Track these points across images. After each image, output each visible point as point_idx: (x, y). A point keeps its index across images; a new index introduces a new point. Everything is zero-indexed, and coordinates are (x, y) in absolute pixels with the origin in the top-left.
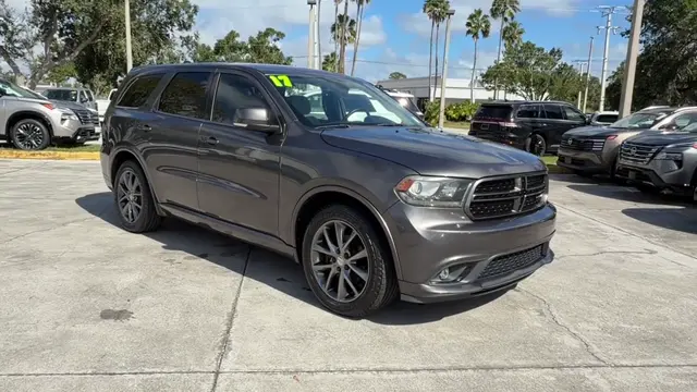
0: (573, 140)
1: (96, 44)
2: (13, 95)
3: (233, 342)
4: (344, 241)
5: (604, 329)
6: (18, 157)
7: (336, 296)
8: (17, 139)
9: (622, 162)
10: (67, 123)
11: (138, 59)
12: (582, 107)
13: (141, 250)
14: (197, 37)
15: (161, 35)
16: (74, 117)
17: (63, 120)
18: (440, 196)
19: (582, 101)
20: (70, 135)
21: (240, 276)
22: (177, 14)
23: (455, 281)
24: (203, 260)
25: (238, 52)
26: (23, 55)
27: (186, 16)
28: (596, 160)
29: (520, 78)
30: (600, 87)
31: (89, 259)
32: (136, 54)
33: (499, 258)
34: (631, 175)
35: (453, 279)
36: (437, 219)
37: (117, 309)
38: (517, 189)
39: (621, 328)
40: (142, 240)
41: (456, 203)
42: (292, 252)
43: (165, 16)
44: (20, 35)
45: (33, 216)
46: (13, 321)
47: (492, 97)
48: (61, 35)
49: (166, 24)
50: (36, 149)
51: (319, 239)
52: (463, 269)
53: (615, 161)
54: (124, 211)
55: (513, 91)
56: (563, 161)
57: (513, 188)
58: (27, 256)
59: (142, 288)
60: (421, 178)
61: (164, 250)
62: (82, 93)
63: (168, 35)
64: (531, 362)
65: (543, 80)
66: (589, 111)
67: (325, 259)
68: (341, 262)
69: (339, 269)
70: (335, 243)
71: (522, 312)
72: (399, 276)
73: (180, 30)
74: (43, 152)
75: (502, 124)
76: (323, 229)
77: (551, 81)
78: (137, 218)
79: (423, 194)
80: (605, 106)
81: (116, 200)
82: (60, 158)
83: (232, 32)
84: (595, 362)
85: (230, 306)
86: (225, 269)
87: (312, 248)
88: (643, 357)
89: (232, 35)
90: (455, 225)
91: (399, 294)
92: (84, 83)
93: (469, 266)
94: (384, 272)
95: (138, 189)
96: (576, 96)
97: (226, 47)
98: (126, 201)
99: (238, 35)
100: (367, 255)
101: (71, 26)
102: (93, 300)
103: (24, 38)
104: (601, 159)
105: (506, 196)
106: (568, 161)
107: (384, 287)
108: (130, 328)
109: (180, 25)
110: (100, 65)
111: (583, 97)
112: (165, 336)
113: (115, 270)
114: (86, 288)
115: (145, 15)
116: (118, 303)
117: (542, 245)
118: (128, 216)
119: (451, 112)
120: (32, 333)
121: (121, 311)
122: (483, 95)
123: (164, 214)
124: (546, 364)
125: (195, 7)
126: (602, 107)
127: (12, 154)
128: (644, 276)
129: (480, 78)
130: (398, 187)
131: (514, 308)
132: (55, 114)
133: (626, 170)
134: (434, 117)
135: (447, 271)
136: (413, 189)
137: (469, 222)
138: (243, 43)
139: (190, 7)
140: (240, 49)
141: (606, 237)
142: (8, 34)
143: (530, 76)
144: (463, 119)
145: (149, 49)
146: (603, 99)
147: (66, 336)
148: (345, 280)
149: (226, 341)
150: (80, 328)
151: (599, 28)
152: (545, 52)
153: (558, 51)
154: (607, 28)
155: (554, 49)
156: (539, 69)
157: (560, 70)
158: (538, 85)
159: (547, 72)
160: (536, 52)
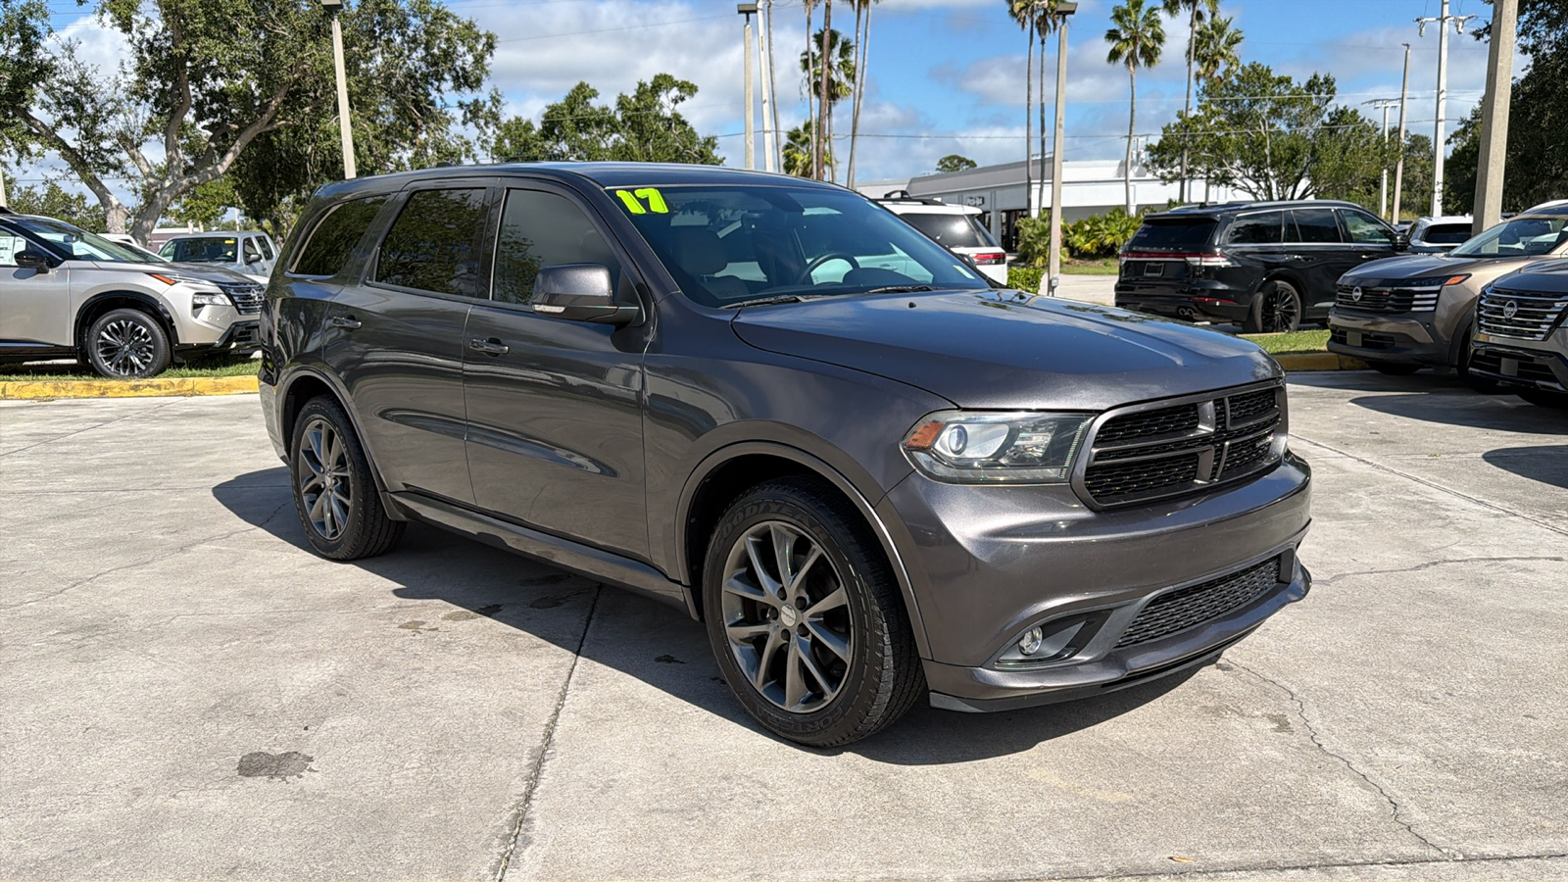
0: (1364, 290)
1: (278, 132)
2: (90, 257)
3: (538, 824)
4: (795, 570)
5: (1437, 761)
6: (103, 395)
7: (782, 700)
8: (99, 355)
9: (1482, 336)
10: (205, 312)
11: (370, 161)
12: (1390, 208)
13: (349, 601)
14: (496, 101)
15: (416, 103)
16: (222, 300)
17: (196, 306)
18: (1012, 455)
19: (1391, 194)
20: (214, 338)
21: (569, 655)
22: (448, 56)
23: (1057, 657)
24: (489, 621)
25: (595, 131)
26: (118, 166)
27: (470, 58)
28: (1422, 335)
29: (1240, 149)
30: (1432, 158)
31: (227, 630)
32: (364, 148)
33: (1168, 597)
34: (1507, 367)
35: (1054, 652)
36: (1007, 510)
37: (279, 751)
38: (1205, 429)
39: (1481, 756)
40: (352, 577)
41: (1051, 472)
42: (681, 594)
43: (423, 59)
44: (111, 122)
45: (120, 532)
46: (41, 789)
47: (1176, 197)
48: (199, 118)
49: (425, 76)
50: (143, 375)
51: (740, 565)
52: (1076, 629)
53: (1467, 337)
54: (313, 513)
55: (1225, 180)
56: (1343, 341)
57: (1194, 428)
58: (92, 628)
59: (341, 692)
60: (963, 416)
61: (396, 600)
62: (248, 242)
63: (432, 103)
64: (1255, 855)
65: (1295, 152)
66: (1408, 216)
67: (755, 613)
68: (789, 617)
69: (786, 633)
70: (775, 575)
71: (1236, 723)
72: (923, 651)
73: (458, 87)
74: (156, 381)
75: (1195, 261)
76: (746, 542)
77: (1314, 152)
78: (343, 527)
79: (969, 454)
80: (1445, 203)
81: (297, 488)
82: (193, 393)
83: (581, 87)
84: (1415, 850)
85: (540, 731)
86: (536, 640)
87: (723, 589)
88: (1539, 831)
89: (582, 93)
90: (1053, 524)
91: (926, 692)
92: (258, 217)
93: (1090, 620)
94: (886, 639)
95: (341, 462)
96: (1377, 184)
97: (568, 122)
98: (317, 490)
99: (594, 94)
100: (845, 601)
101: (220, 96)
102: (226, 729)
103: (120, 127)
104: (1432, 331)
105: (1178, 445)
106: (1355, 340)
107: (888, 675)
108: (301, 796)
109: (456, 79)
110: (286, 177)
111: (1392, 184)
112: (380, 812)
113: (285, 653)
114: (213, 702)
115: (379, 59)
116: (282, 735)
117: (1278, 557)
118: (322, 525)
119: (1079, 240)
120: (78, 817)
121: (287, 755)
122: (1155, 193)
123: (402, 517)
124: (1292, 857)
125: (489, 37)
126: (1437, 207)
127: (90, 387)
128: (1540, 618)
129: (1145, 156)
130: (910, 440)
131: (1216, 712)
132: (178, 295)
133: (1493, 357)
134: (1040, 253)
135: (1038, 634)
136: (946, 443)
137: (1085, 514)
138: (604, 109)
139: (477, 37)
140: (599, 124)
141: (1448, 523)
142: (85, 123)
143: (1261, 144)
144: (1106, 252)
145: (391, 136)
146: (1439, 188)
147: (156, 821)
148: (801, 662)
149: (520, 820)
150: (189, 800)
151: (1424, 20)
152: (1295, 85)
153: (1327, 80)
154: (1442, 20)
155: (1315, 77)
156: (1281, 125)
157: (1333, 125)
158: (1284, 162)
159: (1303, 130)
160: (1273, 87)
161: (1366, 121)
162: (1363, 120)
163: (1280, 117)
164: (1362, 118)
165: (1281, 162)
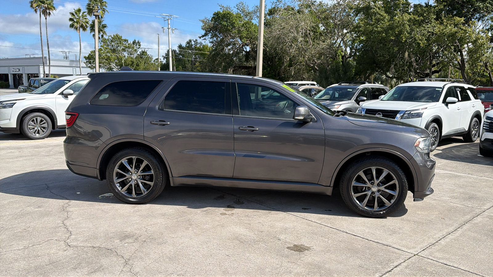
4: (377, 178)
24: (239, 209)
42: (326, 190)
68: (375, 189)
69: (373, 193)
72: (416, 190)
76: (361, 173)
78: (147, 192)
87: (352, 185)
98: (123, 181)
100: (397, 182)
130: (416, 144)
143: (121, 59)
151: (164, 28)
152: (129, 42)
153: (138, 42)
154: (169, 29)
155: (135, 40)
156: (126, 54)
157: (141, 55)
158: (130, 65)
159: (132, 56)
160: (123, 42)
161: (150, 55)
162: (148, 55)
163: (125, 51)
164: (148, 54)
165: (129, 65)
